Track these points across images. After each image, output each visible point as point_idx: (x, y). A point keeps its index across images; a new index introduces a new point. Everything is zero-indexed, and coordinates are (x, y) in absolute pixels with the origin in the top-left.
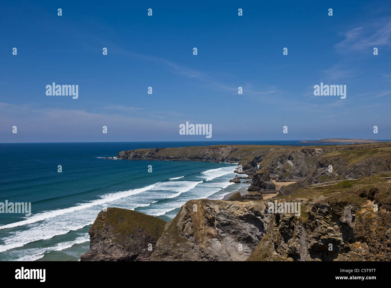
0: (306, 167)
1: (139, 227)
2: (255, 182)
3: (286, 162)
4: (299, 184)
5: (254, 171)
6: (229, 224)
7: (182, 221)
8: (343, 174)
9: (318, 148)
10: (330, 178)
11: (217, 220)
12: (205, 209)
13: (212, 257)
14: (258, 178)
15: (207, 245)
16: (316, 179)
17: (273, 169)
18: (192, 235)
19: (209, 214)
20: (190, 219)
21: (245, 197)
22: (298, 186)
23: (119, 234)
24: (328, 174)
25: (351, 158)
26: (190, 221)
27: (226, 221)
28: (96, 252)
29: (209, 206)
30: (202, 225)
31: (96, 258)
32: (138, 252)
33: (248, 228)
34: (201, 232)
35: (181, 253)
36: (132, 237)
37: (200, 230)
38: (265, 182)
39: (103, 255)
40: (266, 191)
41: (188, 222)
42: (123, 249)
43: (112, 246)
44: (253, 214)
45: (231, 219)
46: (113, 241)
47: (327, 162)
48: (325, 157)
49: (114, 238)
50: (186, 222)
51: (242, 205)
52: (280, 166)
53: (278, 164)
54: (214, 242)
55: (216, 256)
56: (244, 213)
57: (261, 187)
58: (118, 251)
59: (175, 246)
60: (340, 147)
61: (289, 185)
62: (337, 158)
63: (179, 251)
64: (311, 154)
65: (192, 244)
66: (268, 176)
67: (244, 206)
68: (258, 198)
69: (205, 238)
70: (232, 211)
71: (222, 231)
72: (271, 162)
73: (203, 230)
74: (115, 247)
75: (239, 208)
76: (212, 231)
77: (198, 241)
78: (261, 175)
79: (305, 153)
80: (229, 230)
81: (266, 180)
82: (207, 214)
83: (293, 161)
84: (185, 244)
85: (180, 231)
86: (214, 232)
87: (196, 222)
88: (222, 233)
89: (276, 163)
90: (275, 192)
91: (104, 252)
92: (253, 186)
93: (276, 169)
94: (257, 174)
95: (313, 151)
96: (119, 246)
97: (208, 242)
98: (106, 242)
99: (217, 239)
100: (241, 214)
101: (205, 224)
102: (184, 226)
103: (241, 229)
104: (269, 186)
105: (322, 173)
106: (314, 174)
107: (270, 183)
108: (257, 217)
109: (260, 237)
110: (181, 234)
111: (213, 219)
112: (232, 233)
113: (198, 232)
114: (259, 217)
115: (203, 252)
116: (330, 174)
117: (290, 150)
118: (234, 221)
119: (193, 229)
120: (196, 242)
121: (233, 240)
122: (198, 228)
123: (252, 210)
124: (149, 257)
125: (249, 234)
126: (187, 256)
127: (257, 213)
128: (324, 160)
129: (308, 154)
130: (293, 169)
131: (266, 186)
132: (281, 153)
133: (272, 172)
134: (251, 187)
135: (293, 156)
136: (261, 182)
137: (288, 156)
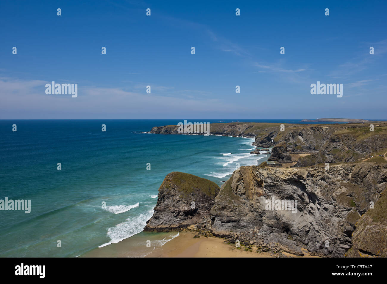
0: (314, 142)
1: (197, 188)
2: (274, 153)
3: (297, 137)
4: (314, 156)
5: (269, 145)
6: (275, 185)
7: (236, 183)
8: (353, 148)
9: (325, 126)
10: (340, 151)
11: (265, 182)
12: (255, 173)
13: (261, 211)
14: (277, 150)
15: (256, 201)
16: (329, 152)
18: (244, 194)
19: (259, 178)
20: (242, 181)
22: (313, 158)
23: (183, 192)
25: (359, 135)
26: (242, 183)
27: (272, 183)
28: (168, 206)
29: (258, 171)
30: (252, 186)
31: (168, 210)
32: (198, 207)
33: (290, 188)
34: (252, 191)
35: (235, 208)
36: (192, 195)
37: (250, 190)
38: (283, 154)
39: (173, 208)
40: (284, 161)
41: (240, 183)
42: (187, 204)
43: (179, 201)
44: (296, 178)
45: (277, 182)
46: (180, 198)
47: (338, 138)
48: (336, 134)
49: (180, 195)
50: (239, 183)
51: (286, 170)
52: (292, 141)
53: (290, 140)
54: (262, 199)
55: (264, 210)
56: (288, 177)
57: (279, 158)
58: (183, 205)
59: (230, 202)
60: (344, 126)
61: (306, 157)
62: (347, 135)
63: (234, 206)
64: (319, 131)
65: (244, 201)
67: (288, 171)
68: (278, 166)
69: (254, 196)
70: (278, 175)
71: (269, 191)
72: (284, 137)
73: (253, 190)
74: (181, 202)
75: (283, 173)
76: (260, 191)
77: (249, 198)
78: (280, 148)
79: (314, 130)
80: (275, 190)
81: (284, 152)
82: (256, 178)
83: (303, 137)
84: (239, 201)
85: (234, 190)
86: (262, 192)
87: (247, 183)
88: (269, 192)
89: (288, 139)
90: (292, 162)
91: (174, 206)
92: (273, 157)
93: (289, 144)
94: (276, 147)
95: (321, 128)
96: (184, 201)
97: (257, 199)
98: (175, 198)
99: (264, 197)
100: (286, 177)
101: (255, 185)
102: (237, 187)
103: (285, 190)
104: (286, 157)
105: (334, 147)
106: (327, 147)
107: (287, 154)
108: (300, 180)
109: (301, 196)
110: (235, 193)
111: (262, 181)
112: (277, 192)
113: (249, 191)
114: (302, 180)
115: (253, 207)
116: (340, 148)
117: (301, 128)
118: (279, 183)
119: (245, 189)
120: (247, 199)
121: (278, 198)
122: (249, 188)
123: (295, 174)
124: (206, 210)
125: (291, 193)
126: (240, 210)
127: (300, 177)
128: (336, 137)
129: (316, 131)
130: (303, 143)
131: (284, 157)
132: (293, 130)
134: (270, 158)
135: (303, 132)
136: (279, 153)
137: (299, 133)
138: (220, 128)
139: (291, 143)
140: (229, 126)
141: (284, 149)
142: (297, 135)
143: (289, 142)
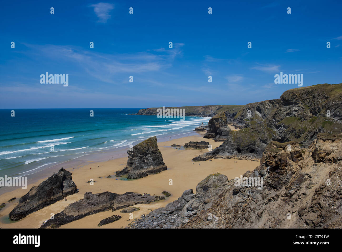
2: (211, 128)
3: (255, 113)
4: (255, 129)
10: (299, 119)
14: (214, 124)
16: (278, 121)
17: (242, 119)
24: (296, 115)
38: (221, 128)
47: (295, 97)
52: (249, 116)
53: (247, 115)
57: (217, 134)
66: (224, 121)
72: (241, 113)
78: (217, 120)
79: (273, 102)
81: (222, 126)
83: (261, 112)
89: (245, 114)
94: (212, 120)
104: (225, 133)
105: (287, 112)
106: (276, 114)
107: (227, 129)
116: (299, 115)
128: (291, 95)
129: (275, 104)
130: (261, 119)
131: (222, 132)
132: (250, 104)
133: (241, 122)
134: (207, 134)
135: (261, 106)
136: (217, 128)
137: (256, 108)
138: (194, 110)
139: (248, 119)
140: (203, 107)
141: (222, 122)
142: (254, 110)
143: (246, 118)
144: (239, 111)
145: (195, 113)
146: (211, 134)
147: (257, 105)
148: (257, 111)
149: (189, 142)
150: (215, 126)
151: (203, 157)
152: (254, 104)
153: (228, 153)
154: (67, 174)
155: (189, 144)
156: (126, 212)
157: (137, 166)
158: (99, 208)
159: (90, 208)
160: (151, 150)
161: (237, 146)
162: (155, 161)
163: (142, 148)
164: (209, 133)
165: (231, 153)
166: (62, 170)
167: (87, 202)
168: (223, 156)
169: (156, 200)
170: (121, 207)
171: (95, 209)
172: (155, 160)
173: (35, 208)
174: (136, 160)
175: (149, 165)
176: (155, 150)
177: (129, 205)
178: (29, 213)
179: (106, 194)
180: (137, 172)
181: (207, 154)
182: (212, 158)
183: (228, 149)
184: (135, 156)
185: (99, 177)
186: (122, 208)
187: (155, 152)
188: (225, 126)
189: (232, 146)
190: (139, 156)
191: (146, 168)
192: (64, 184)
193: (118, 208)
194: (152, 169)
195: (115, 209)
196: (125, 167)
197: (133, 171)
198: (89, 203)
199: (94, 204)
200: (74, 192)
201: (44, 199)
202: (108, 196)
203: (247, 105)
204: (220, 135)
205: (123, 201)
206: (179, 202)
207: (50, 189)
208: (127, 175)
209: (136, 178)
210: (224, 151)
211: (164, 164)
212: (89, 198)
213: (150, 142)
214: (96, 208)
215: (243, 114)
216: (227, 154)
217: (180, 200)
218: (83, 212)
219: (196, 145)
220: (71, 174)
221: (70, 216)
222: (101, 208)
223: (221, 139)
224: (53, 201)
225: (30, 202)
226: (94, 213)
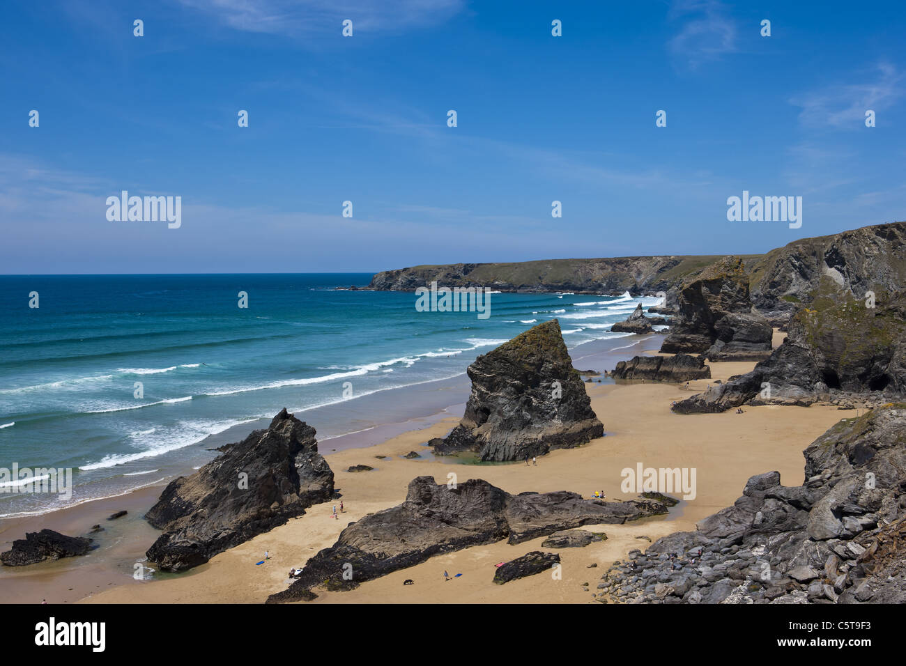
2: (689, 316)
3: (820, 272)
14: (701, 300)
17: (773, 297)
21: (628, 367)
38: (730, 315)
40: (731, 351)
52: (798, 286)
53: (791, 281)
57: (714, 335)
66: (741, 290)
68: (685, 369)
72: (767, 275)
78: (715, 285)
81: (732, 308)
83: (844, 269)
89: (785, 277)
92: (682, 333)
93: (786, 297)
94: (697, 285)
104: (744, 331)
107: (751, 318)
129: (902, 239)
130: (843, 295)
131: (734, 328)
132: (804, 242)
133: (770, 307)
134: (673, 338)
135: (844, 249)
136: (713, 315)
137: (826, 254)
138: (576, 272)
140: (607, 263)
141: (734, 294)
142: (818, 263)
144: (756, 271)
145: (579, 284)
146: (689, 337)
147: (830, 244)
148: (831, 267)
149: (628, 358)
150: (707, 310)
151: (710, 400)
152: (815, 240)
153: (796, 388)
154: (301, 430)
155: (631, 366)
156: (564, 544)
157: (511, 418)
158: (467, 533)
159: (438, 530)
160: (550, 366)
161: (823, 364)
162: (565, 405)
163: (521, 357)
164: (683, 336)
165: (807, 387)
166: (284, 416)
167: (425, 512)
168: (780, 399)
169: (641, 515)
170: (538, 529)
171: (454, 536)
172: (566, 401)
173: (231, 536)
174: (502, 397)
175: (547, 417)
176: (563, 367)
177: (560, 524)
178: (215, 550)
179: (478, 488)
180: (514, 438)
181: (726, 390)
182: (742, 404)
183: (796, 371)
184: (498, 384)
185: (377, 457)
186: (539, 536)
187: (564, 372)
188: (745, 307)
189: (808, 362)
190: (513, 385)
191: (540, 426)
192: (296, 465)
193: (528, 535)
194: (561, 430)
195: (519, 537)
196: (457, 424)
197: (498, 435)
198: (430, 515)
199: (447, 519)
200: (328, 493)
201: (251, 506)
202: (486, 494)
203: (791, 244)
204: (728, 338)
205: (539, 513)
206: (748, 509)
207: (267, 476)
208: (473, 450)
209: (514, 459)
210: (780, 381)
211: (593, 415)
212: (428, 497)
213: (543, 339)
214: (457, 533)
215: (777, 279)
216: (796, 392)
217: (749, 506)
218: (420, 542)
219: (658, 368)
220: (314, 432)
221: (377, 556)
222: (473, 533)
223: (733, 354)
224: (280, 519)
225: (210, 515)
226: (453, 549)
